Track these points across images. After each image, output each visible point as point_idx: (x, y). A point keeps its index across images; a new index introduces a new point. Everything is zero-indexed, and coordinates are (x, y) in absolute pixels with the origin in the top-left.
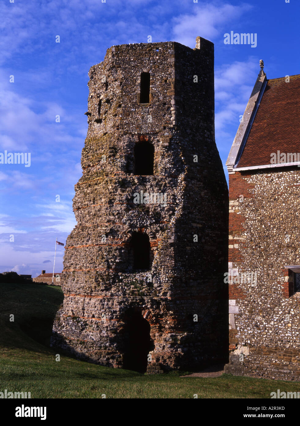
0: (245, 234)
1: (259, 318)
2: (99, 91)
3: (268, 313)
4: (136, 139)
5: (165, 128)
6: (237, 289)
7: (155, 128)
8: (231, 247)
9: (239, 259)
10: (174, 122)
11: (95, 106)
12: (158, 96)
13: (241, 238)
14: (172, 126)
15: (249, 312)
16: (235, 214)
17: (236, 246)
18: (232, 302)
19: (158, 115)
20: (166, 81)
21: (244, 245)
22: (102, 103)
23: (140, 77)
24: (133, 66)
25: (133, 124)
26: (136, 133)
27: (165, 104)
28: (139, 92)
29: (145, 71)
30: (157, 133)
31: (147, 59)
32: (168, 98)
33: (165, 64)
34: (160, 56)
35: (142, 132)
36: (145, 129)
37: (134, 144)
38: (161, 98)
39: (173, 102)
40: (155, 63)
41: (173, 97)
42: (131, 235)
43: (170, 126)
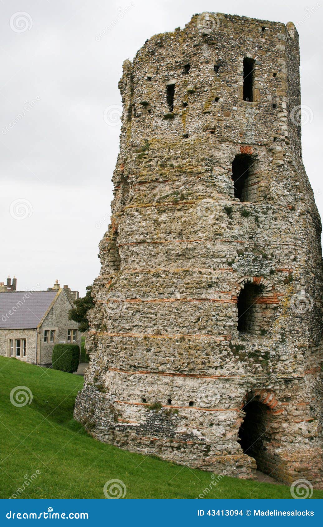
2: (168, 73)
4: (238, 150)
5: (275, 139)
7: (263, 138)
10: (286, 134)
11: (161, 93)
12: (266, 94)
14: (283, 137)
19: (266, 120)
20: (275, 75)
22: (175, 92)
23: (242, 64)
24: (233, 47)
25: (235, 128)
26: (240, 141)
27: (274, 106)
28: (242, 84)
29: (249, 56)
30: (265, 145)
31: (251, 40)
32: (278, 99)
33: (273, 52)
34: (266, 39)
35: (247, 141)
36: (251, 137)
37: (234, 157)
38: (270, 97)
39: (284, 105)
40: (261, 47)
41: (284, 98)
42: (243, 287)
43: (281, 137)
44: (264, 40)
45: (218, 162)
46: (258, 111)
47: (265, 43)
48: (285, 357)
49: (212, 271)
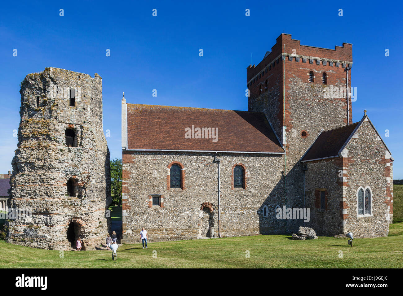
0: (131, 180)
1: (138, 217)
3: (141, 215)
4: (67, 126)
5: (84, 122)
6: (127, 205)
7: (79, 122)
8: (123, 186)
9: (127, 191)
10: (89, 120)
12: (80, 104)
13: (129, 182)
14: (88, 122)
15: (133, 215)
16: (125, 171)
17: (126, 185)
18: (124, 211)
19: (80, 114)
20: (84, 96)
21: (130, 185)
23: (69, 91)
25: (66, 117)
26: (68, 122)
27: (84, 109)
30: (79, 124)
31: (73, 81)
32: (86, 106)
33: (84, 86)
34: (80, 81)
35: (71, 122)
36: (73, 121)
37: (66, 128)
38: (82, 105)
39: (89, 109)
40: (77, 84)
41: (89, 106)
42: (68, 179)
43: (87, 121)
44: (79, 81)
45: (58, 130)
46: (76, 111)
47: (80, 83)
48: (85, 205)
49: (54, 174)
